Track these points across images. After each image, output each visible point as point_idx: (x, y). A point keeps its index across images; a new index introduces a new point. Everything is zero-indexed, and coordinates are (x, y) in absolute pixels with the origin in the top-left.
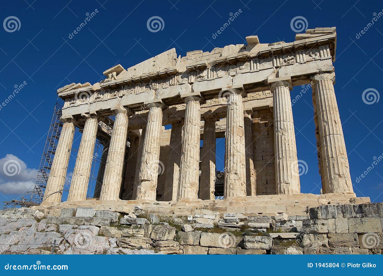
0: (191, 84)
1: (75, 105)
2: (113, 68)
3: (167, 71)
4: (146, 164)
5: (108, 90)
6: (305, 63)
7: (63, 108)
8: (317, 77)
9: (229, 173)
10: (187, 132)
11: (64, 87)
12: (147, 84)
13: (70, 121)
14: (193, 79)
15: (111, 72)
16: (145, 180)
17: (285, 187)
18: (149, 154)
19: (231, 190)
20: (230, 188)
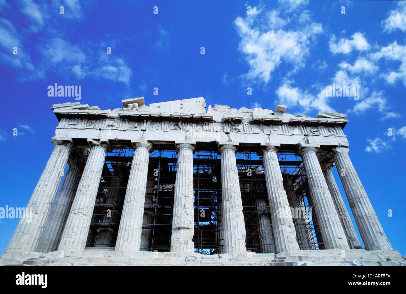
0: (227, 133)
1: (76, 127)
2: (135, 99)
3: (202, 116)
4: (185, 209)
5: (126, 120)
6: (328, 136)
7: (57, 127)
8: (338, 150)
9: (283, 226)
10: (230, 179)
11: (65, 104)
12: (176, 124)
13: (67, 144)
14: (228, 129)
15: (132, 102)
16: (184, 228)
17: (339, 242)
18: (186, 197)
19: (290, 243)
20: (288, 241)
